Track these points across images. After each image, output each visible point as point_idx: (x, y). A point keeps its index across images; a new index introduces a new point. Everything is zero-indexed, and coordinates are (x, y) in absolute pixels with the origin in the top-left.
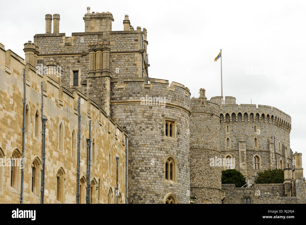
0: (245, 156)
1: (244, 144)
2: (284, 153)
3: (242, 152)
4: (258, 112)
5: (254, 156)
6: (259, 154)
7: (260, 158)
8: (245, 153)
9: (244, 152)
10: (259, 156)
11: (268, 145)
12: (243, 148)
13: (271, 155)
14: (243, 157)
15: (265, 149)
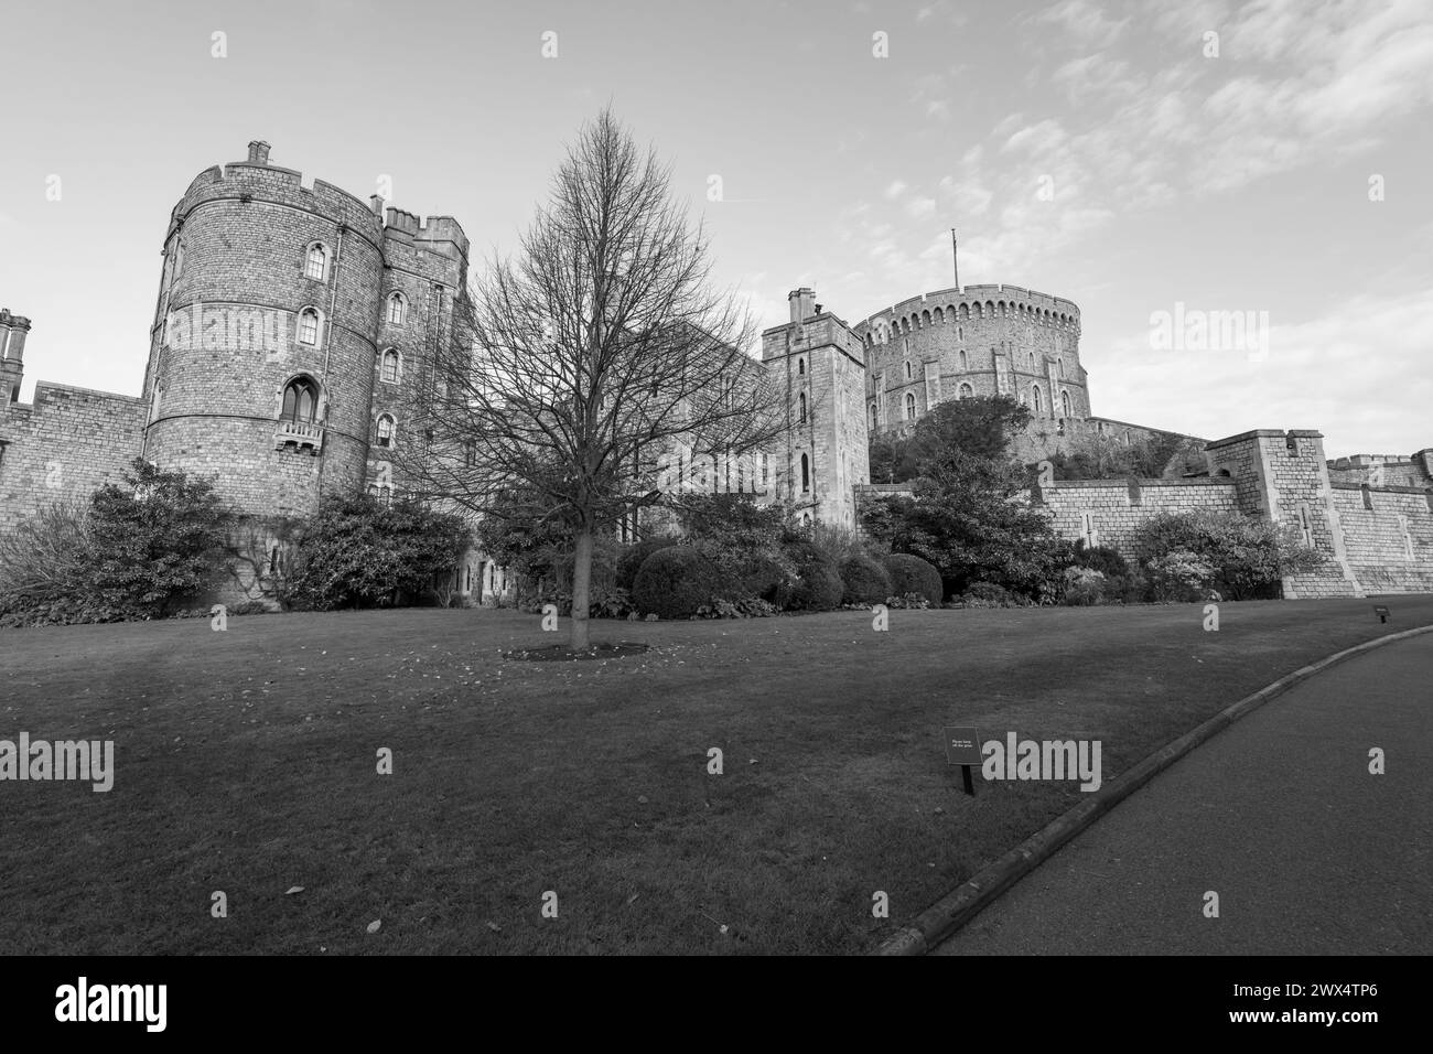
0: (939, 389)
1: (936, 366)
2: (1046, 371)
3: (932, 382)
4: (965, 301)
5: (959, 385)
6: (969, 379)
7: (972, 386)
8: (937, 382)
9: (934, 380)
10: (970, 383)
11: (994, 360)
12: (934, 374)
13: (999, 377)
14: (933, 391)
15: (985, 368)
